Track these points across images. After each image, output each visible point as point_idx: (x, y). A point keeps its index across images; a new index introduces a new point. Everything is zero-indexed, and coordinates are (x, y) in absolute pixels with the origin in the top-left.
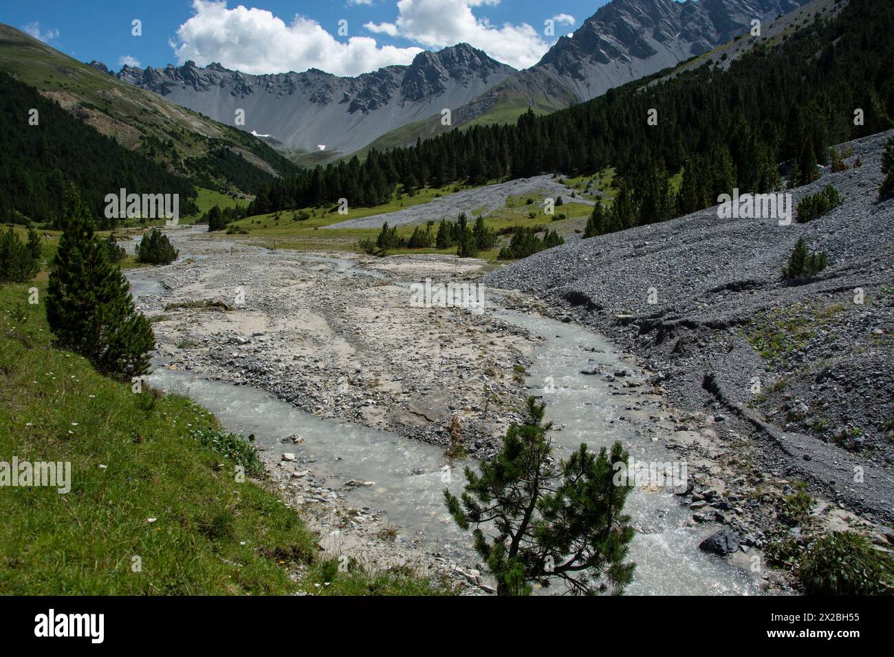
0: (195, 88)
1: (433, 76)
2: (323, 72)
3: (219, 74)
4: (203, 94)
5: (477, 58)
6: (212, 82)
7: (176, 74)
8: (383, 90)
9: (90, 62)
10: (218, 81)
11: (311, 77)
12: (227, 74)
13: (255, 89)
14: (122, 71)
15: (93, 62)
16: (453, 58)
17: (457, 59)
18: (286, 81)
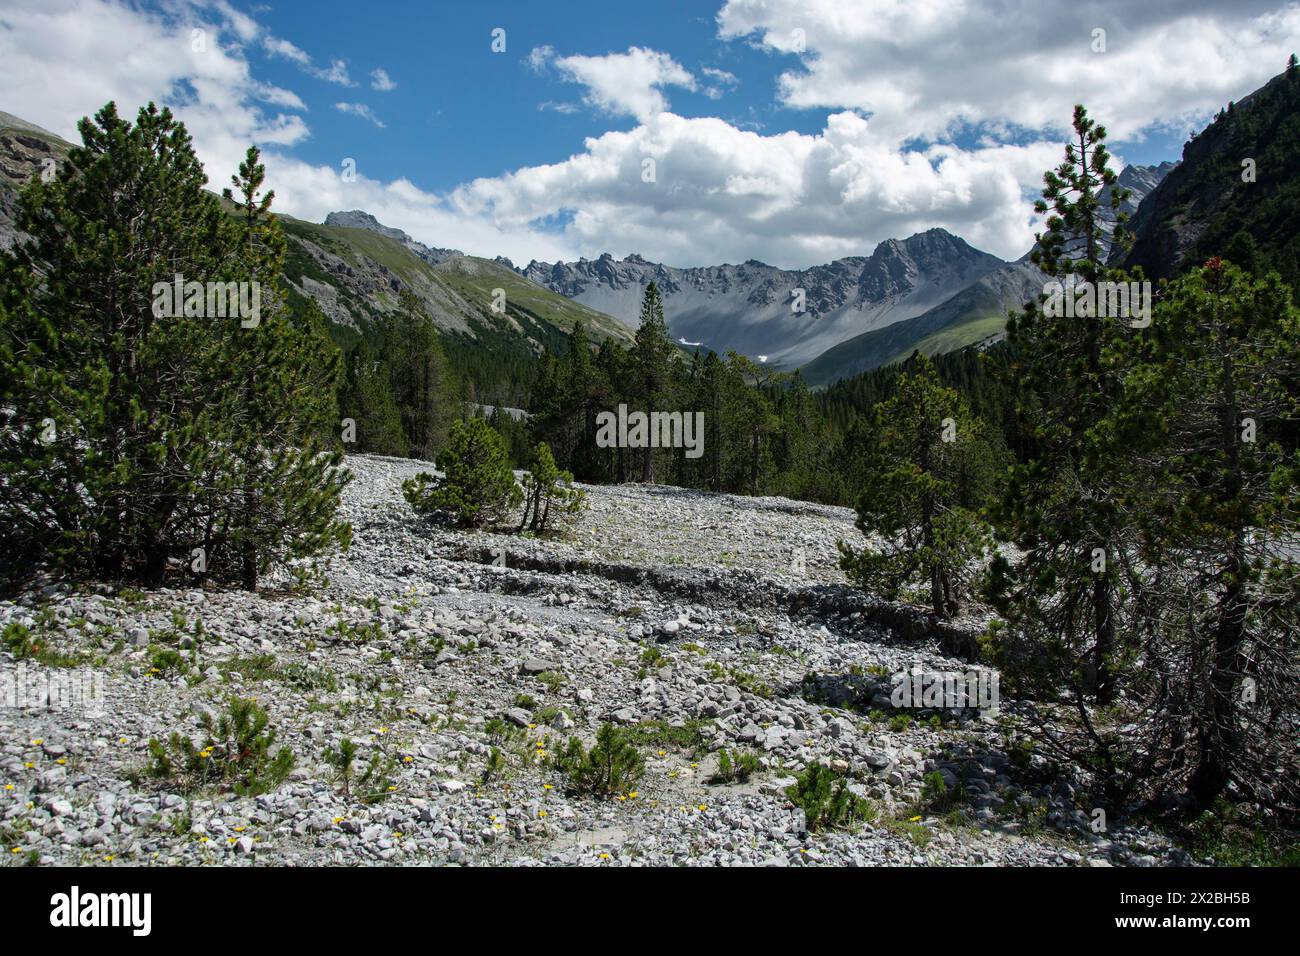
0: (612, 286)
1: (898, 270)
2: (763, 265)
3: (639, 267)
4: (621, 293)
5: (953, 248)
6: (631, 278)
7: (589, 270)
8: (836, 287)
9: (495, 258)
10: (638, 277)
11: (749, 270)
12: (648, 268)
13: (682, 286)
14: (529, 266)
15: (499, 258)
16: (923, 247)
17: (928, 248)
18: (719, 276)
